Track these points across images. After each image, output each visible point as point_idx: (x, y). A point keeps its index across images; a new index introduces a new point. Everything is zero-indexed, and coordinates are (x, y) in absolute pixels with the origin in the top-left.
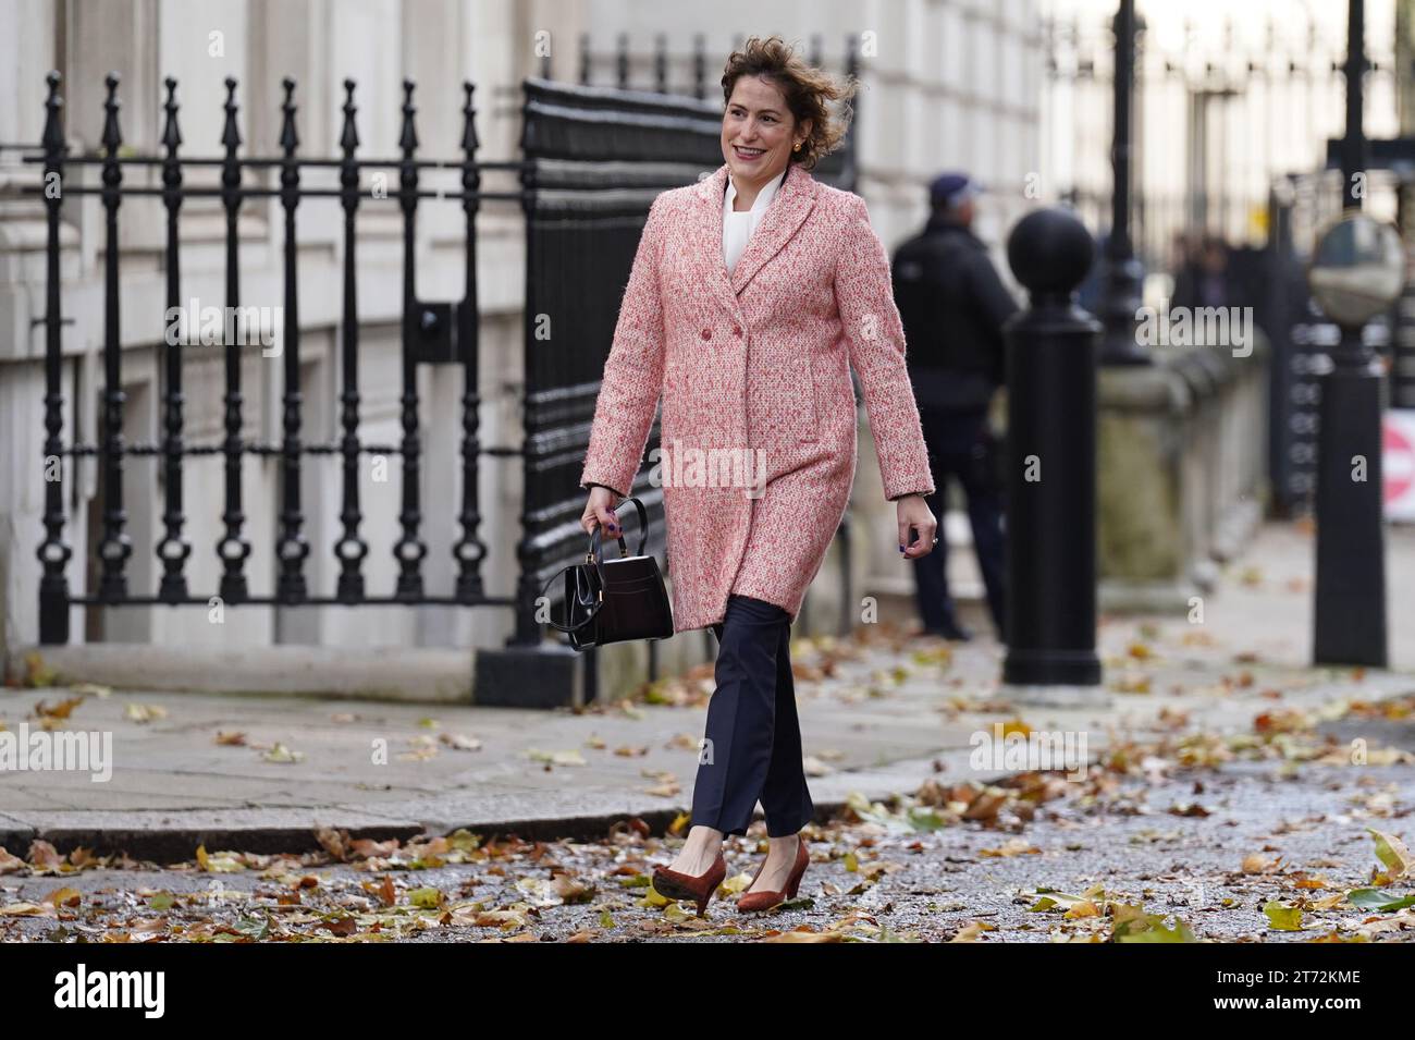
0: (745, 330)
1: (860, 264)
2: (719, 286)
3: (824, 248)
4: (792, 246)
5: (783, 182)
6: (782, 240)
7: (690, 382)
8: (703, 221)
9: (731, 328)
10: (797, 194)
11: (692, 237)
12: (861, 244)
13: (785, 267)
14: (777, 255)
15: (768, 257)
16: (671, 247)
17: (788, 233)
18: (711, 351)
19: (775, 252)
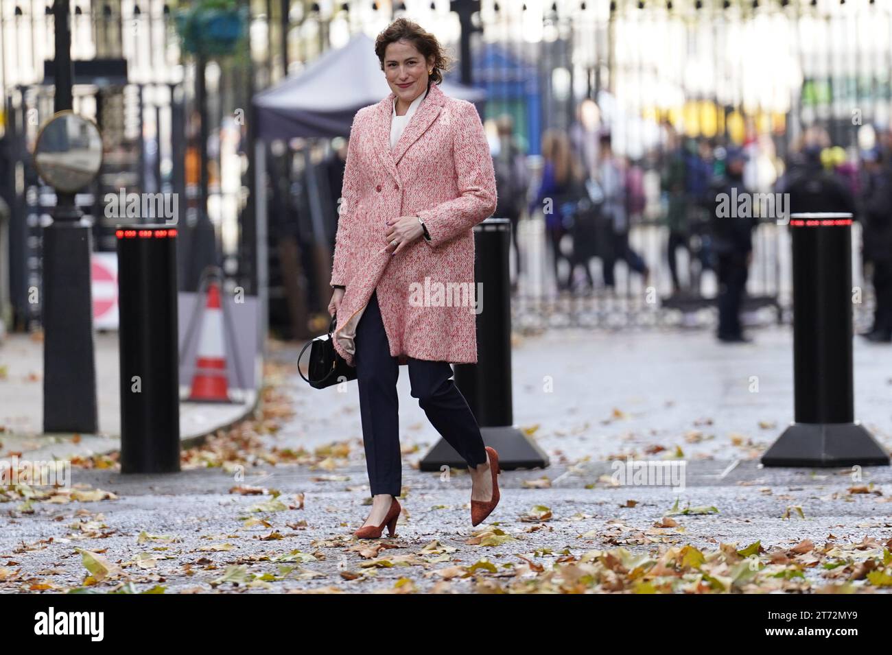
0: (400, 187)
1: (466, 142)
2: (388, 161)
3: (445, 133)
4: (427, 135)
5: (425, 97)
6: (422, 131)
7: (368, 216)
8: (380, 123)
9: (393, 185)
10: (432, 104)
11: (374, 132)
12: (468, 129)
13: (423, 147)
14: (418, 140)
15: (412, 141)
16: (362, 138)
17: (425, 126)
18: (381, 198)
19: (416, 138)
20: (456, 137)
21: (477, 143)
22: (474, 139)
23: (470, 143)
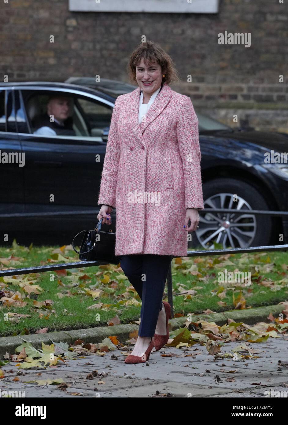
0: (145, 147)
1: (185, 122)
2: (137, 132)
3: (172, 116)
4: (161, 116)
5: (160, 92)
6: (157, 114)
7: (126, 166)
8: (132, 107)
9: (140, 146)
10: (164, 96)
11: (128, 113)
12: (186, 115)
13: (158, 123)
14: (155, 119)
15: (152, 120)
16: (121, 116)
17: (159, 111)
18: (134, 155)
19: (154, 118)
20: (179, 119)
21: (191, 123)
22: (190, 121)
23: (187, 123)
